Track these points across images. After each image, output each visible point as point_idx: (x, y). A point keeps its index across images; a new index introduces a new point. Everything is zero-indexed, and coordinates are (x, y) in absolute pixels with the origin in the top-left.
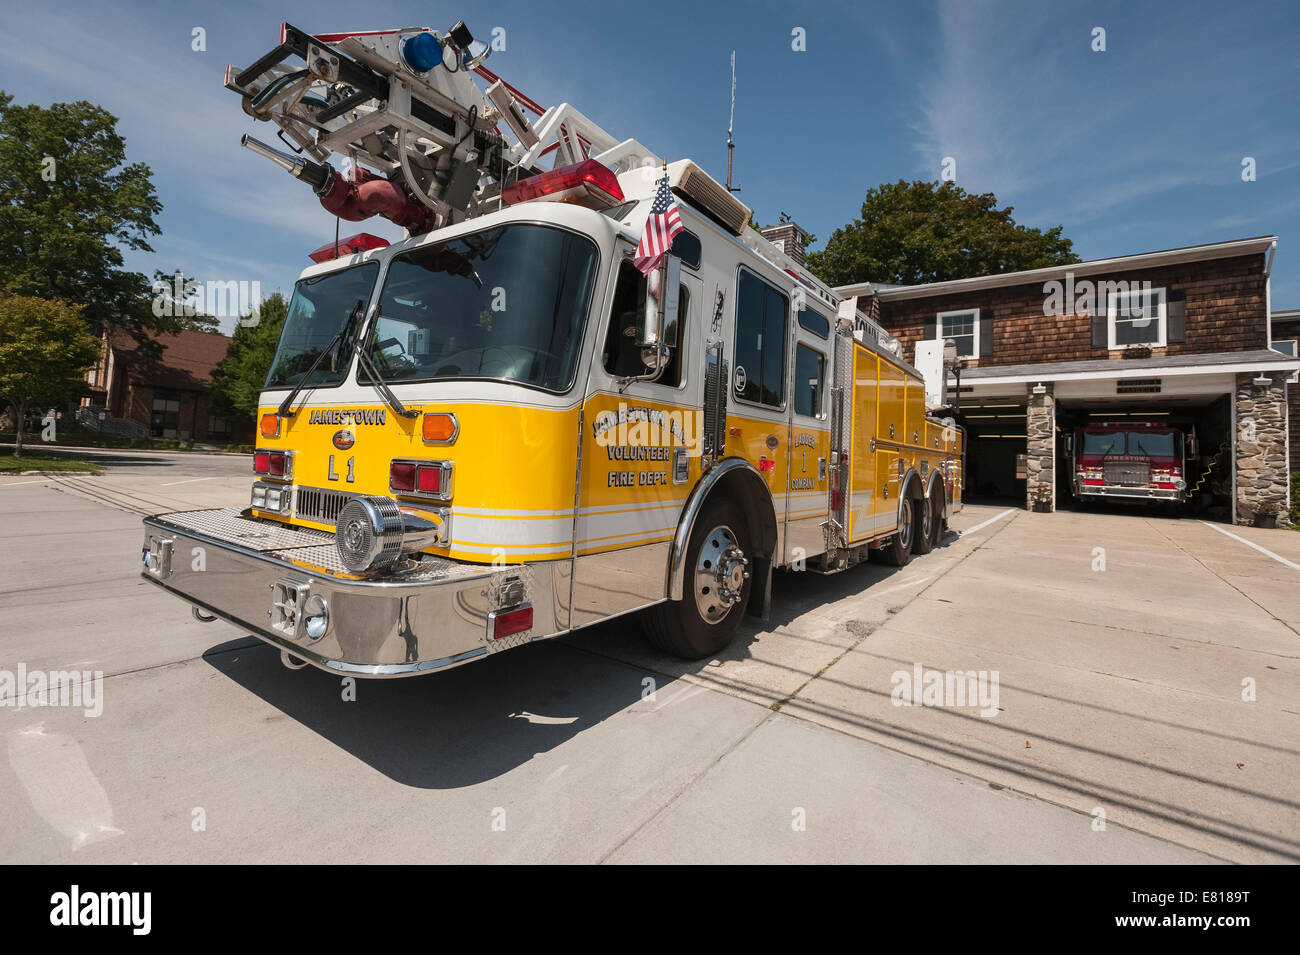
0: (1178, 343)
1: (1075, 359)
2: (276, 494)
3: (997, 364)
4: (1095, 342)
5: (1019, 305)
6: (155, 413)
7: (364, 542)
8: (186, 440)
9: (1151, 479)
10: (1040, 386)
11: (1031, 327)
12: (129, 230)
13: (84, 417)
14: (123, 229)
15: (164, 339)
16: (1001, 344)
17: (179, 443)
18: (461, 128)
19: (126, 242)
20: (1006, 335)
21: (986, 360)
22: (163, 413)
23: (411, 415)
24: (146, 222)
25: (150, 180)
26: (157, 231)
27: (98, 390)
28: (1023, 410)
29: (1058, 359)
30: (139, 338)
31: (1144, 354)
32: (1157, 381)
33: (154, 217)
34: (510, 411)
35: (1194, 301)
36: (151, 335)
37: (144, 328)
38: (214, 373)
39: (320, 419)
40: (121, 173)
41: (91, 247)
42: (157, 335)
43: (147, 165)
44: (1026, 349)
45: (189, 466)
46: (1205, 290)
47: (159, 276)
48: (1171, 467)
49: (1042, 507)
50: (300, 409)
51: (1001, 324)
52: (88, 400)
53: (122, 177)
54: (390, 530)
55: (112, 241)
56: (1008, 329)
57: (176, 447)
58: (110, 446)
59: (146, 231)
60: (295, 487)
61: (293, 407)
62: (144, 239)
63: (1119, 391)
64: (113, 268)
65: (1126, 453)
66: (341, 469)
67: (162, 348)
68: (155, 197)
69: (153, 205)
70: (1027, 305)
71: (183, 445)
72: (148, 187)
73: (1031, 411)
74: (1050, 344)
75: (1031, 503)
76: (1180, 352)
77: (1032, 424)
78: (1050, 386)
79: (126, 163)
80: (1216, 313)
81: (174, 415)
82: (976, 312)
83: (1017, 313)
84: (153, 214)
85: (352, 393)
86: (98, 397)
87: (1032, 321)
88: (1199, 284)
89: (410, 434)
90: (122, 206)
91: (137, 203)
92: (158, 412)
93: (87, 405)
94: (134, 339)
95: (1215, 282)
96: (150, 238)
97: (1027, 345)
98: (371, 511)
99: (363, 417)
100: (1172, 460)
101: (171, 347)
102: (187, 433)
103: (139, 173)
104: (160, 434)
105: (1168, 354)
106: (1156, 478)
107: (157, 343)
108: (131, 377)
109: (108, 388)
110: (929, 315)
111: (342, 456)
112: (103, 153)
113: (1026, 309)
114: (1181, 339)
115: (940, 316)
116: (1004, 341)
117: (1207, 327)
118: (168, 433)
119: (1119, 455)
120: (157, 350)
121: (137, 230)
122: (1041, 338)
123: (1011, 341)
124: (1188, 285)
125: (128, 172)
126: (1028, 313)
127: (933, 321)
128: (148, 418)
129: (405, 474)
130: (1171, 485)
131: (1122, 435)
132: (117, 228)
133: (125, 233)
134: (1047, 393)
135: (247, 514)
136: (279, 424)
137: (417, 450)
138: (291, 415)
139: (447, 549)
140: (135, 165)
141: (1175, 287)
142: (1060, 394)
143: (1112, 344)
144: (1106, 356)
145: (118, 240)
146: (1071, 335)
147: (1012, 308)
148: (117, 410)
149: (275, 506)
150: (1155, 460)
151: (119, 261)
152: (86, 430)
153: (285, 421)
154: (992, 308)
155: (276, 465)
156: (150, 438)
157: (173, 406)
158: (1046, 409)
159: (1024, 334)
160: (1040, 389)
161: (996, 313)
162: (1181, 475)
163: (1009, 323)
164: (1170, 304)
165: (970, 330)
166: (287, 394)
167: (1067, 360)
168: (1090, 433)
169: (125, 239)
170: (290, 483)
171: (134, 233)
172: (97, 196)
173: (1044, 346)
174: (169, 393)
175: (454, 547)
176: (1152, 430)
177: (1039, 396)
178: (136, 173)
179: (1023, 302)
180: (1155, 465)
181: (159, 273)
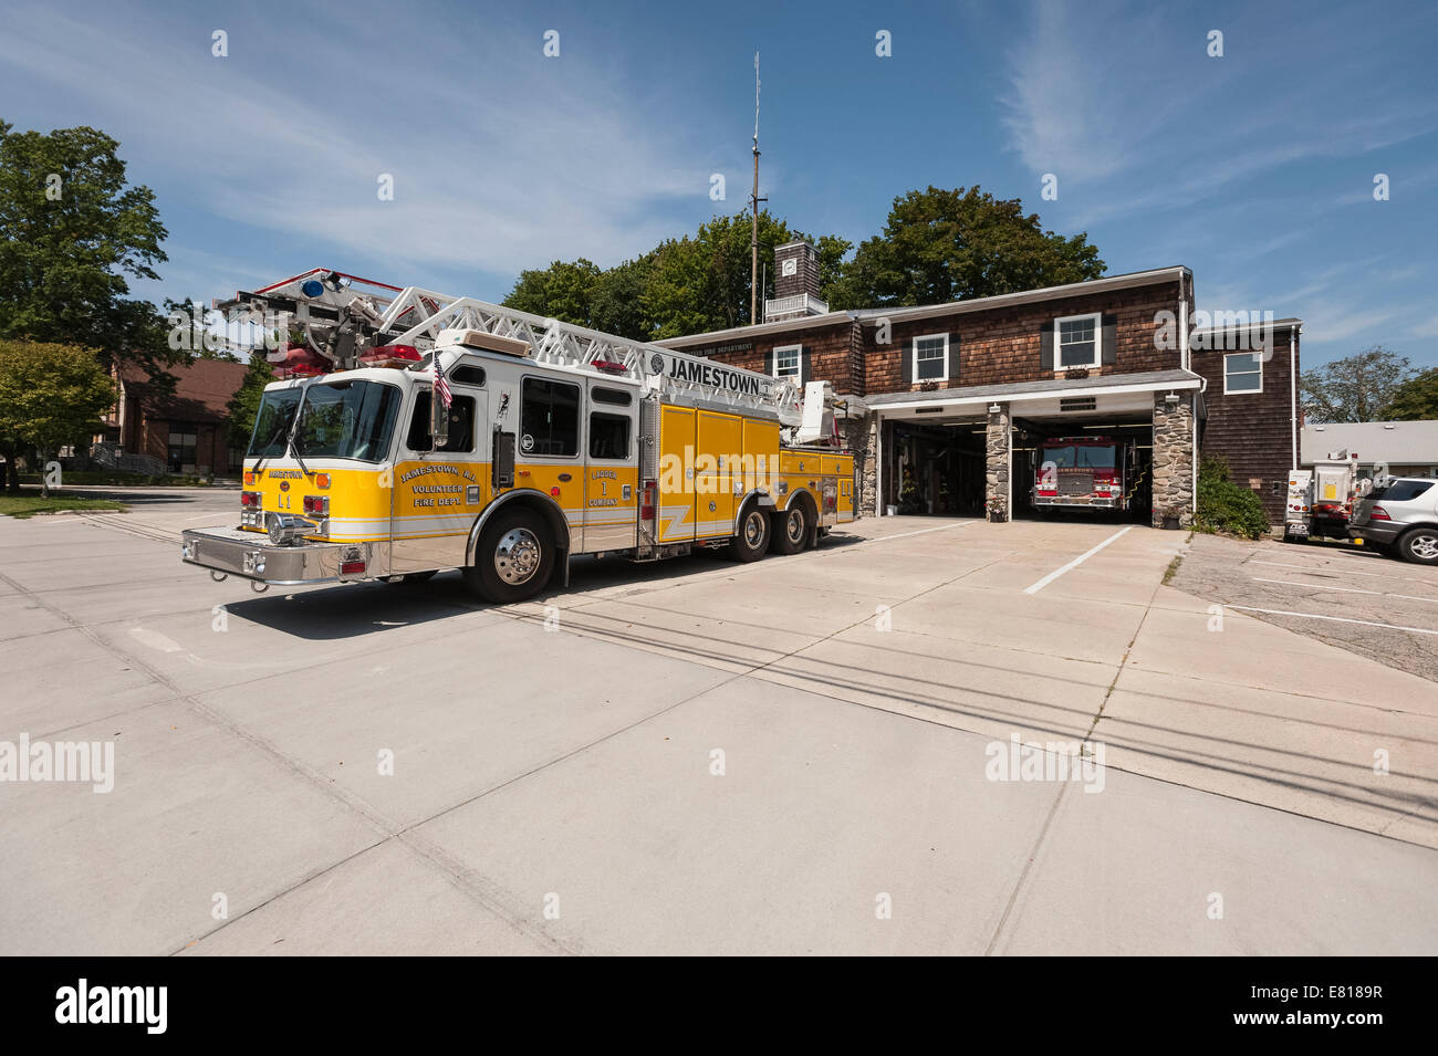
0: (1111, 364)
1: (1027, 379)
2: (254, 516)
3: (964, 385)
4: (1044, 365)
5: (982, 329)
6: (171, 448)
7: (277, 533)
8: (205, 475)
9: (1094, 488)
10: (996, 406)
11: (991, 350)
12: (134, 258)
13: (97, 454)
14: (127, 257)
15: (177, 370)
16: (967, 366)
17: (198, 479)
18: (342, 317)
19: (131, 270)
20: (971, 358)
21: (955, 382)
22: (181, 447)
23: (312, 474)
24: (151, 249)
25: (153, 203)
26: (163, 257)
27: (112, 425)
28: (984, 427)
29: (1013, 380)
30: (151, 370)
31: (1084, 375)
32: (1092, 399)
33: (160, 244)
34: (352, 473)
35: (1123, 324)
36: (163, 367)
37: (155, 360)
38: (231, 405)
39: (274, 475)
40: (122, 198)
41: (96, 279)
42: (169, 367)
43: (148, 189)
44: (987, 371)
45: (209, 502)
46: (1132, 315)
47: (169, 305)
48: (1111, 477)
49: (999, 518)
50: (264, 470)
51: (966, 347)
52: (100, 437)
53: (123, 201)
54: (287, 526)
55: (116, 269)
56: (973, 352)
57: (196, 483)
58: (128, 484)
59: (152, 258)
60: (264, 512)
61: (260, 468)
62: (149, 266)
63: (1063, 409)
64: (119, 297)
65: (1076, 466)
66: (284, 501)
67: (174, 380)
68: (160, 223)
69: (158, 231)
70: (989, 330)
71: (203, 481)
72: (152, 211)
73: (990, 429)
74: (1006, 366)
75: (989, 514)
76: (1112, 372)
77: (991, 441)
78: (1005, 406)
79: (126, 188)
80: (1141, 336)
81: (192, 449)
82: (946, 336)
83: (980, 337)
84: (158, 240)
85: (287, 462)
86: (111, 432)
87: (992, 345)
88: (1129, 309)
89: (313, 483)
90: (126, 234)
91: (141, 231)
92: (176, 447)
93: (100, 441)
94: (145, 371)
95: (1139, 308)
96: (156, 266)
97: (988, 367)
98: (280, 519)
99: (293, 474)
100: (1112, 471)
101: (184, 378)
102: (206, 467)
103: (141, 196)
104: (178, 470)
105: (1102, 374)
106: (1098, 488)
107: (169, 375)
108: (144, 410)
109: (121, 423)
110: (906, 339)
111: (284, 495)
112: (101, 177)
113: (987, 333)
114: (1112, 360)
115: (915, 339)
116: (969, 363)
117: (1134, 349)
118: (187, 469)
119: (1069, 468)
120: (169, 382)
121: (142, 257)
122: (1000, 360)
123: (975, 364)
124: (1119, 310)
125: (129, 196)
126: (989, 337)
127: (910, 345)
128: (164, 453)
129: (310, 503)
130: (1108, 494)
131: (1073, 448)
132: (120, 257)
133: (130, 261)
134: (1002, 412)
135: (240, 529)
136: (254, 477)
137: (314, 491)
138: (259, 472)
139: (328, 538)
140: (136, 189)
141: (1109, 312)
142: (1014, 412)
143: (1057, 366)
144: (1052, 377)
145: (123, 268)
146: (1025, 357)
147: (976, 332)
148: (132, 445)
149: (253, 523)
150: (1100, 471)
151: (124, 290)
152: (101, 467)
153: (257, 476)
154: (959, 332)
155: (252, 500)
156: (169, 474)
157: (190, 440)
158: (1002, 427)
159: (985, 357)
160: (996, 409)
161: (962, 337)
162: (1120, 484)
163: (973, 346)
164: (1105, 327)
165: (941, 353)
166: (258, 460)
167: (1021, 380)
168: (1049, 448)
169: (130, 267)
170: (261, 510)
171: (139, 261)
172: (99, 223)
173: (1003, 368)
174: (185, 427)
175: (331, 537)
176: (1098, 444)
177: (995, 415)
178: (138, 197)
179: (984, 326)
180: (1099, 476)
181: (169, 301)
